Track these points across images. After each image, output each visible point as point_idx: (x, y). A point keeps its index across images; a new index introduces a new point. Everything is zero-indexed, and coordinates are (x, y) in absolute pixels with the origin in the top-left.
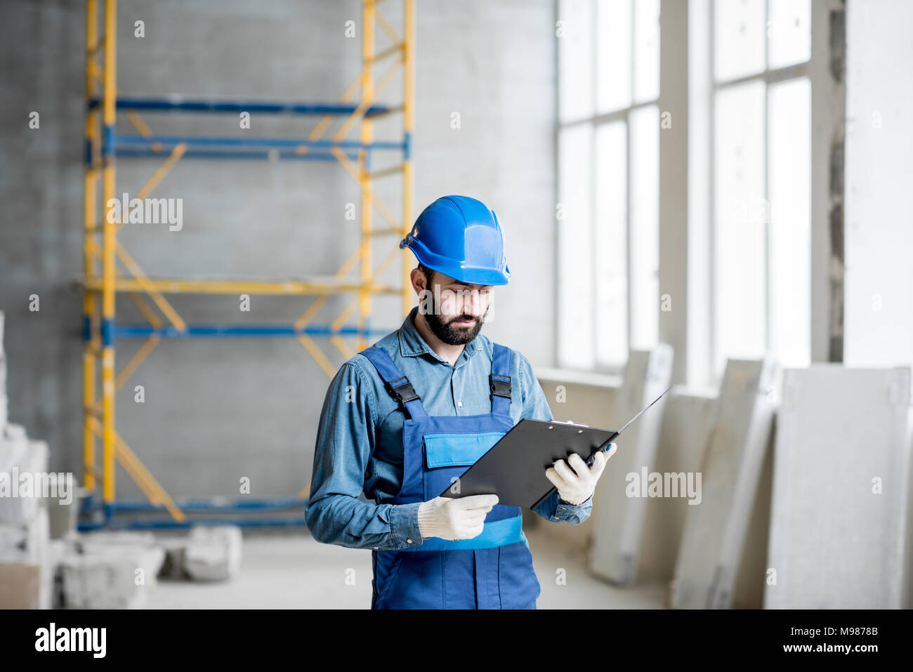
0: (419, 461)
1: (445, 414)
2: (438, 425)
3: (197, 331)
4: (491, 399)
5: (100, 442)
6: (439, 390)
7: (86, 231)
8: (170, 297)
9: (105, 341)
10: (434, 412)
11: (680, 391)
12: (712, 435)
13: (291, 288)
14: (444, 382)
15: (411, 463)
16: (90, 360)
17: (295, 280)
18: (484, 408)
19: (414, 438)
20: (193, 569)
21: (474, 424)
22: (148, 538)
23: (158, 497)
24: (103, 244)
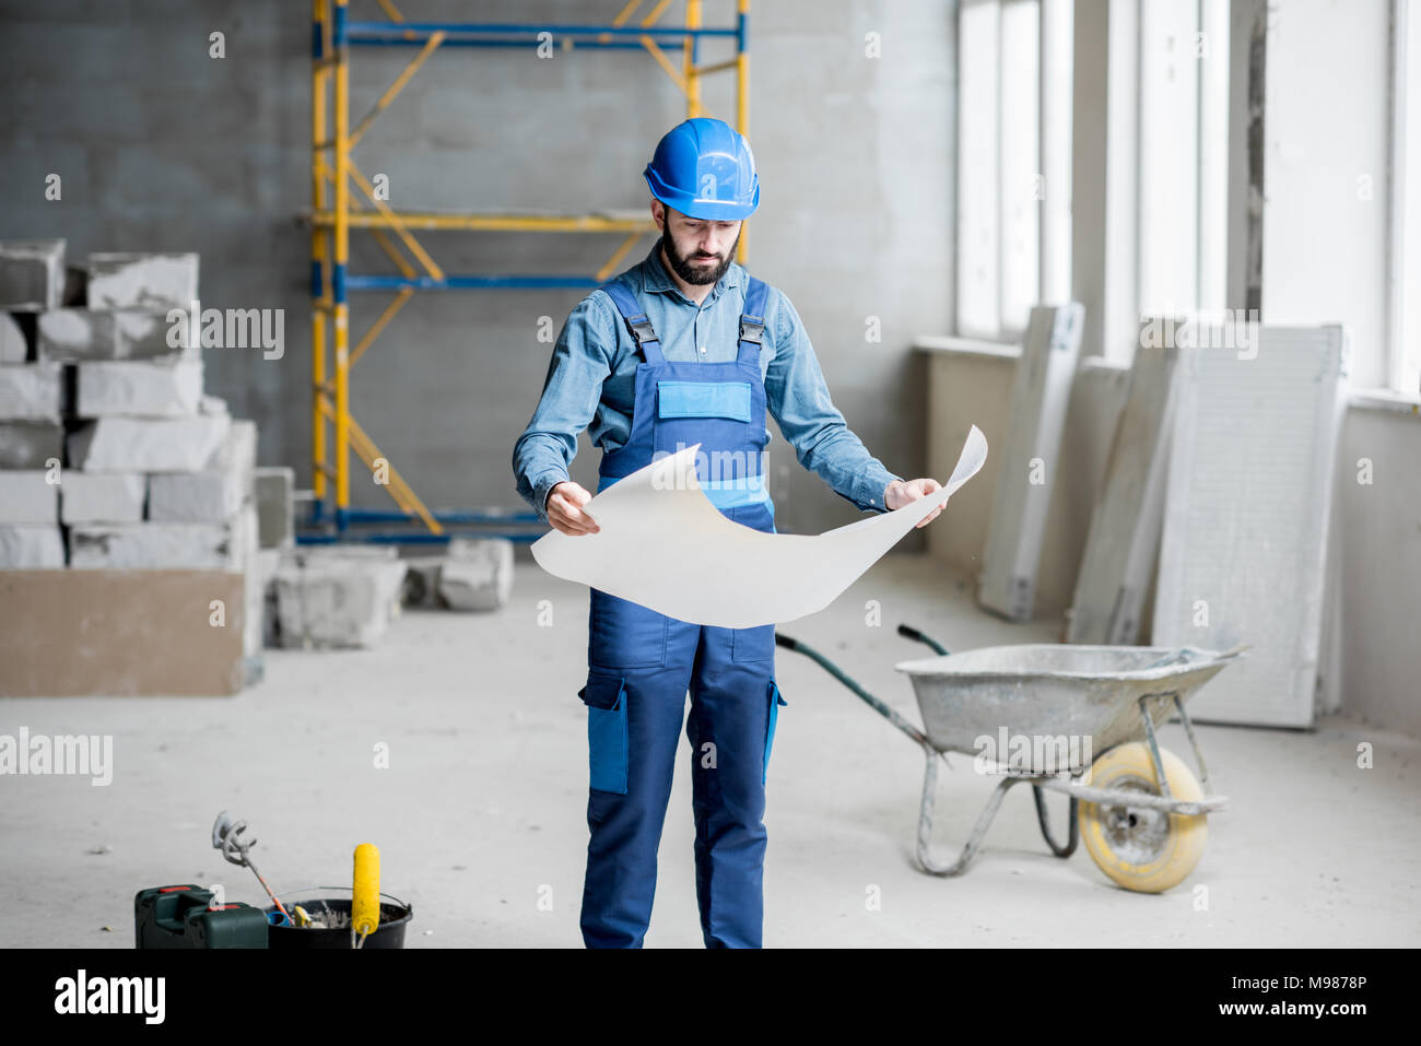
0: (651, 409)
1: (686, 359)
2: (675, 371)
3: (457, 282)
4: (739, 345)
5: (333, 427)
6: (681, 332)
7: (316, 148)
8: (421, 235)
9: (337, 299)
10: (673, 357)
11: (1095, 361)
12: (1122, 418)
13: (588, 224)
14: (687, 324)
15: (642, 410)
16: (319, 319)
17: (595, 215)
18: (730, 354)
19: (647, 384)
20: (449, 592)
21: (715, 373)
22: (392, 551)
23: (411, 505)
24: (334, 165)
